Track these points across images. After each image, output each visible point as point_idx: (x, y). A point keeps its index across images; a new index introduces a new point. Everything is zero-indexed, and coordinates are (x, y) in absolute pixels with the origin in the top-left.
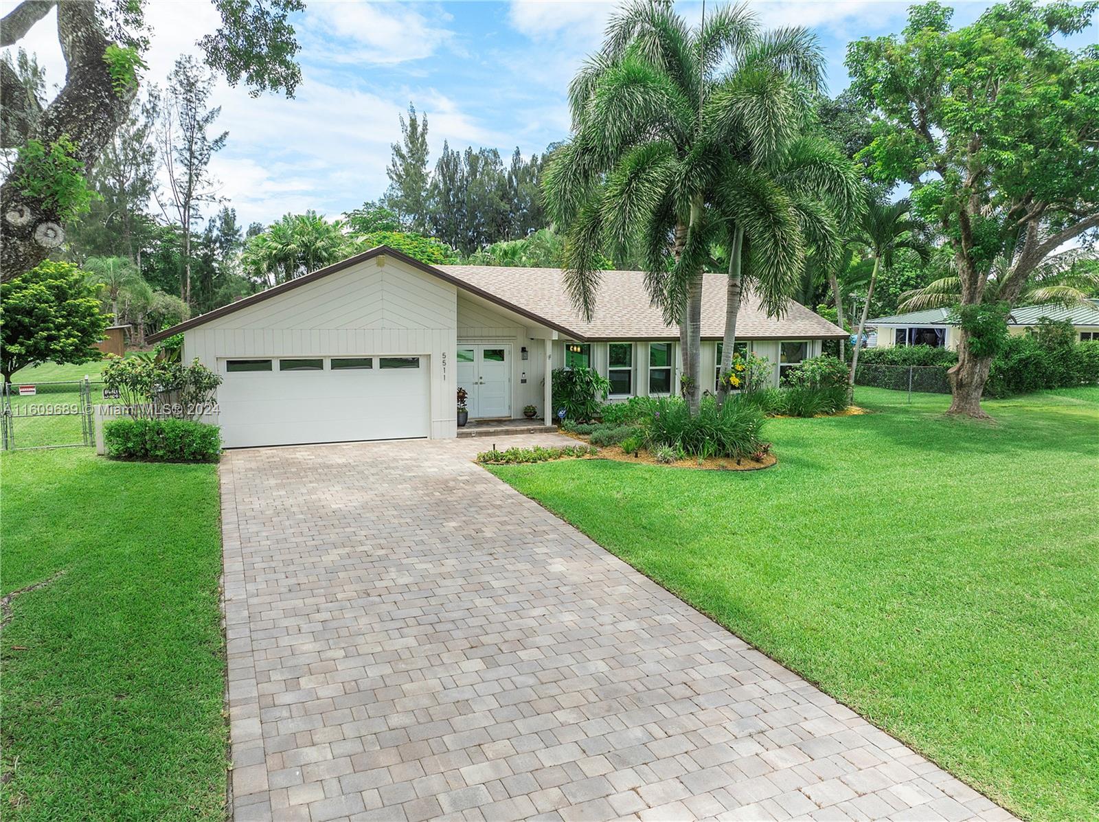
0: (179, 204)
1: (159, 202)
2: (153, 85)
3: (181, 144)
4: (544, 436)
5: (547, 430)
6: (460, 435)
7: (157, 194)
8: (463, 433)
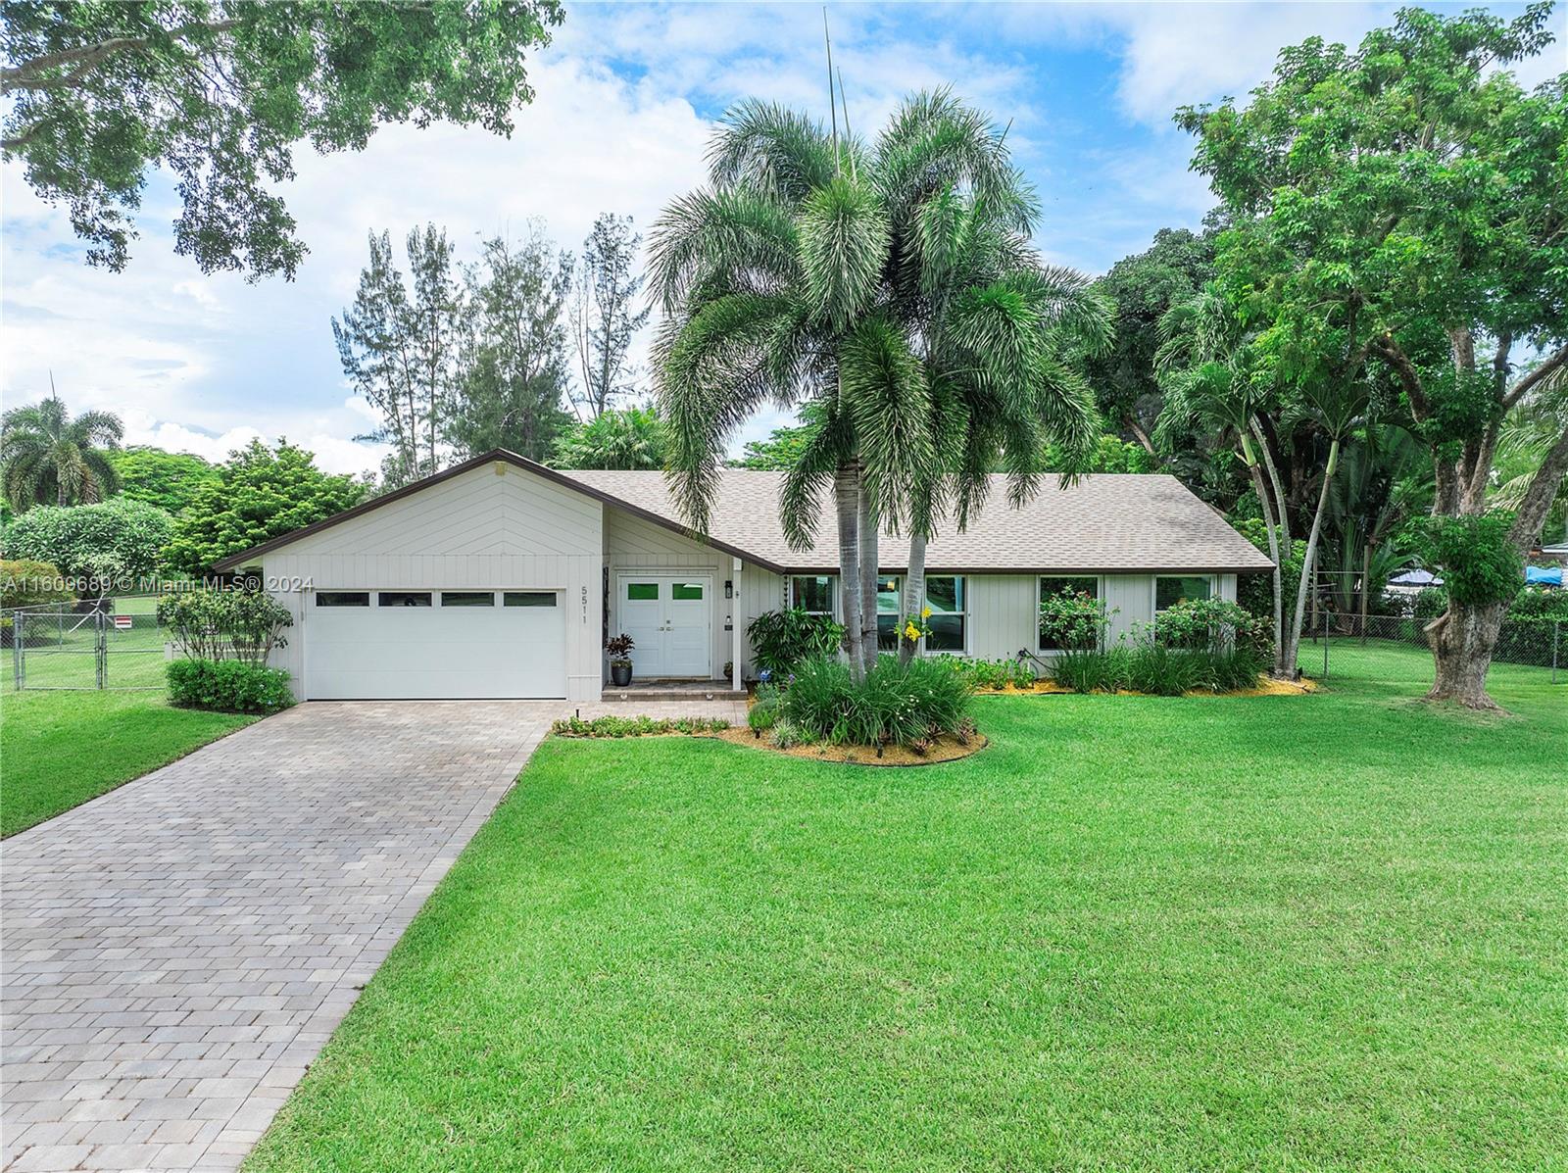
0: (593, 399)
1: (570, 397)
2: (567, 253)
3: (596, 324)
4: (727, 704)
5: (733, 697)
6: (606, 698)
7: (569, 387)
8: (608, 696)
